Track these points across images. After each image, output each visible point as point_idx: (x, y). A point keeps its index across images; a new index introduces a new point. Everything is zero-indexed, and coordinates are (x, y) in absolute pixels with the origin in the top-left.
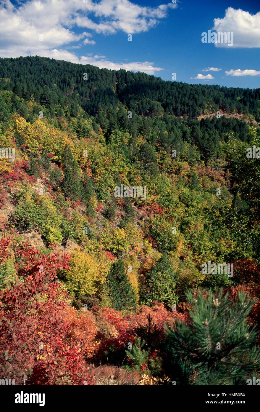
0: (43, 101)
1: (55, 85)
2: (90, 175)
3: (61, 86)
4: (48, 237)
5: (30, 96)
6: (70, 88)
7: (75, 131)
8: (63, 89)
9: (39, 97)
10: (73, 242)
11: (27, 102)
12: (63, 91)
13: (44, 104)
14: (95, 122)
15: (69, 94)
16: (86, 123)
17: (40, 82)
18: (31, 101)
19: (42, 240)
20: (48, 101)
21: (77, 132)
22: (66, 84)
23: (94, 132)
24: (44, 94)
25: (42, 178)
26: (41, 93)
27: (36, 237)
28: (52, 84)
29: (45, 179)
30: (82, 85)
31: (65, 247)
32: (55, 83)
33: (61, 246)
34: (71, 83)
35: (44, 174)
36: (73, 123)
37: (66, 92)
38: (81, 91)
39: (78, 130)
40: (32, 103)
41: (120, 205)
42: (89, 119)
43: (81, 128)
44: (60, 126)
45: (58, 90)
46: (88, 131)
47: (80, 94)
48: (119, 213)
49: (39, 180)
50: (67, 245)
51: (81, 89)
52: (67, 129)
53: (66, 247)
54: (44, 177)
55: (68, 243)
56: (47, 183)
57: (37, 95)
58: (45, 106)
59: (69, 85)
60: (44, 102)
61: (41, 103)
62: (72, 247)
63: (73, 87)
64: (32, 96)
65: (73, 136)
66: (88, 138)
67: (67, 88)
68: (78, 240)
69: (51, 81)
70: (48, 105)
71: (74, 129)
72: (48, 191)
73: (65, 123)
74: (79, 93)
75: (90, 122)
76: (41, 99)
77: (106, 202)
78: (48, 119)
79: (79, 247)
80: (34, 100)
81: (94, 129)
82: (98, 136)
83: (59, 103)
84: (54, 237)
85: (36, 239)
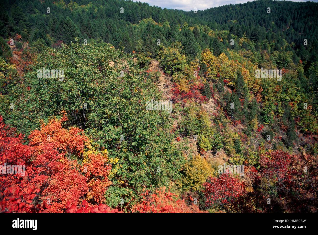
0: (253, 37)
1: (273, 23)
2: (259, 100)
3: (278, 23)
4: (200, 144)
5: (243, 33)
6: (286, 25)
7: (276, 62)
8: (279, 26)
9: (250, 34)
10: (223, 152)
11: (240, 38)
12: (280, 28)
13: (253, 39)
14: (296, 55)
15: (285, 30)
16: (288, 55)
17: (260, 21)
18: (242, 38)
19: (196, 146)
20: (257, 37)
21: (278, 63)
22: (283, 21)
23: (293, 64)
24: (255, 32)
25: (214, 98)
26: (252, 31)
27: (193, 143)
28: (270, 22)
29: (217, 100)
30: (298, 21)
31: (214, 155)
32: (273, 21)
33: (211, 153)
34: (288, 20)
35: (217, 96)
36: (275, 56)
37: (282, 28)
38: (296, 27)
39: (278, 61)
40: (243, 39)
41: (284, 130)
42: (291, 51)
43: (281, 60)
44: (262, 58)
45: (275, 27)
46: (288, 63)
47: (294, 30)
48: (281, 136)
49: (211, 100)
50: (216, 153)
51: (296, 25)
52: (268, 61)
53: (216, 155)
54: (217, 98)
55: (218, 152)
56: (217, 103)
57: (248, 32)
58: (254, 42)
59: (286, 22)
60: (254, 39)
61: (251, 39)
62: (221, 156)
63: (289, 24)
64: (244, 33)
65: (272, 66)
66: (287, 69)
67: (283, 25)
68: (227, 152)
69: (270, 20)
70: (256, 41)
71: (275, 60)
72: (216, 110)
73: (267, 56)
74: (294, 28)
75: (291, 55)
76: (251, 35)
77: (269, 125)
78: (252, 52)
79: (227, 157)
80: (246, 36)
81: (294, 61)
82: (297, 67)
83: (267, 38)
84: (205, 145)
85: (192, 144)
